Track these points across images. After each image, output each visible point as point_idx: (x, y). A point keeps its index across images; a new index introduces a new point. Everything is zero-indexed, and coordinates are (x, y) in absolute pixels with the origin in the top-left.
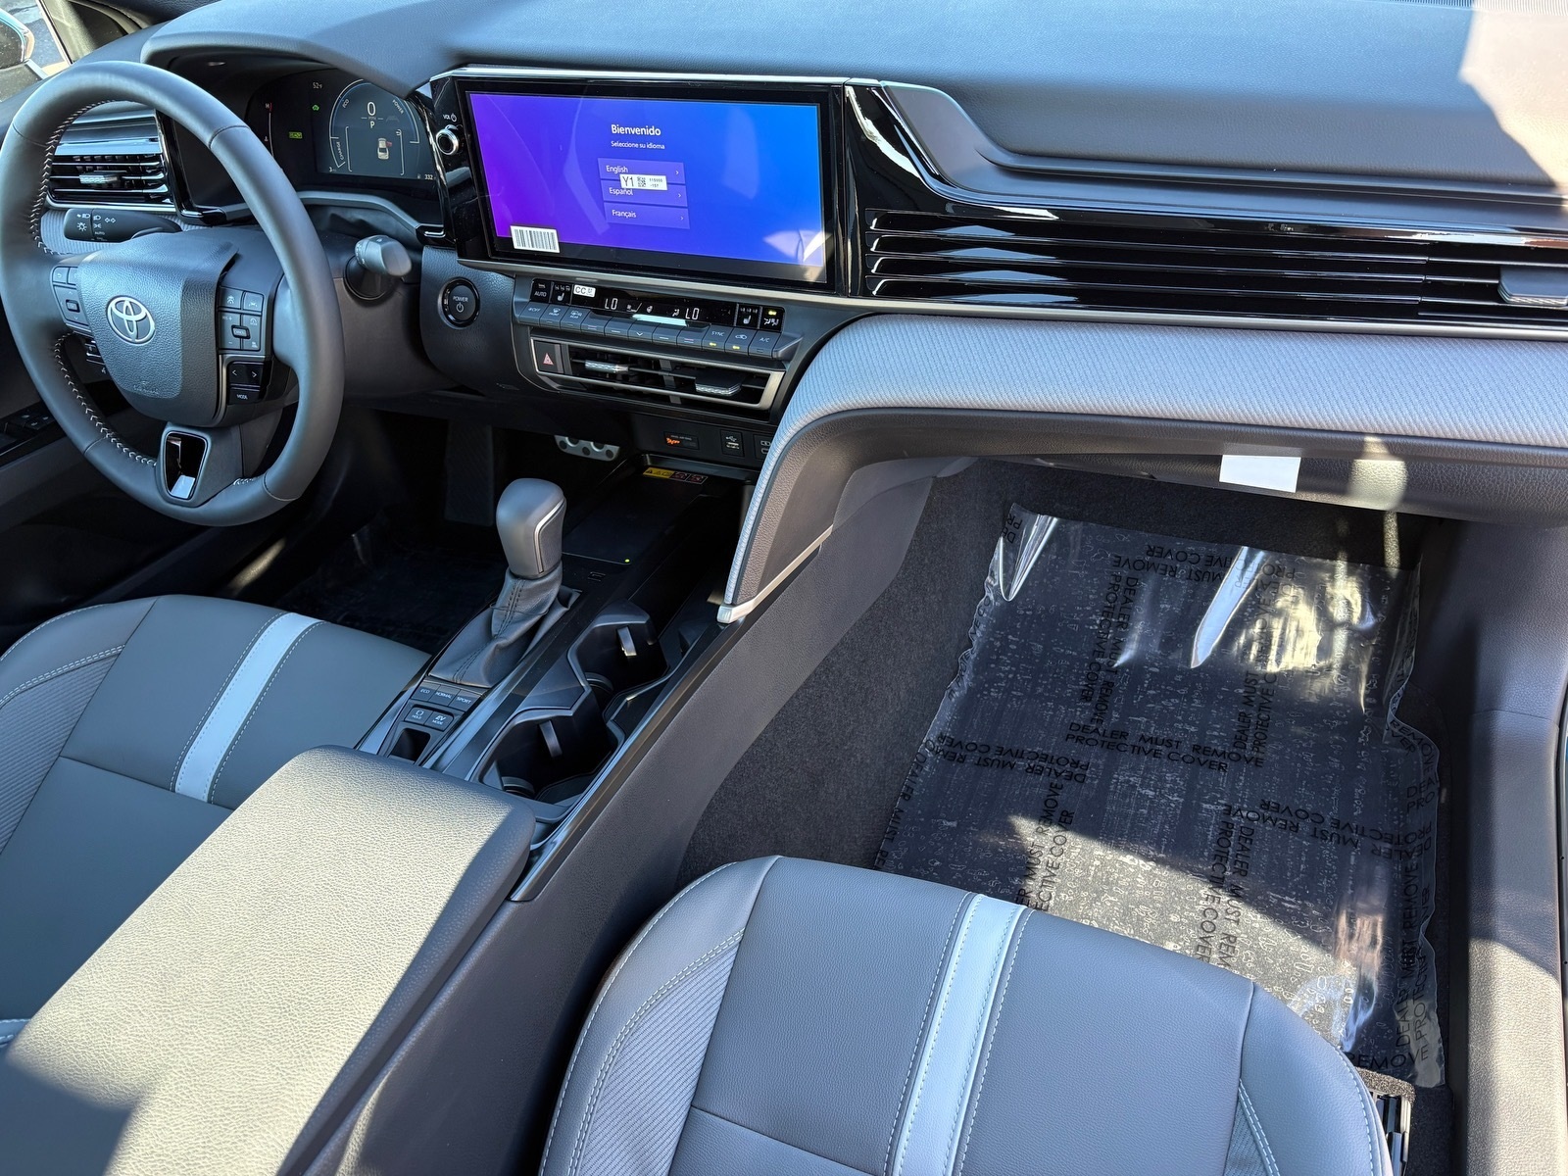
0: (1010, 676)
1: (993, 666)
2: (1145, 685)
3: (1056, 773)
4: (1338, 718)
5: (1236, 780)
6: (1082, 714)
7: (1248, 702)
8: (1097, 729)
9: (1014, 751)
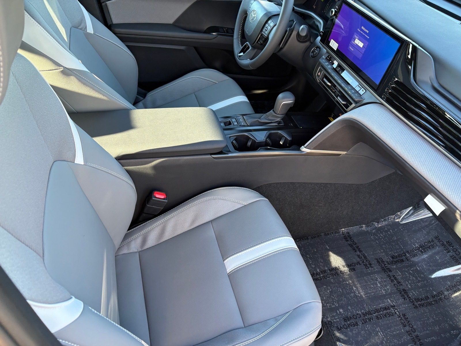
0: (381, 238)
1: (379, 232)
2: (411, 269)
3: (363, 261)
4: (453, 322)
5: (404, 304)
6: (386, 259)
7: (433, 297)
8: (386, 264)
9: (360, 250)
